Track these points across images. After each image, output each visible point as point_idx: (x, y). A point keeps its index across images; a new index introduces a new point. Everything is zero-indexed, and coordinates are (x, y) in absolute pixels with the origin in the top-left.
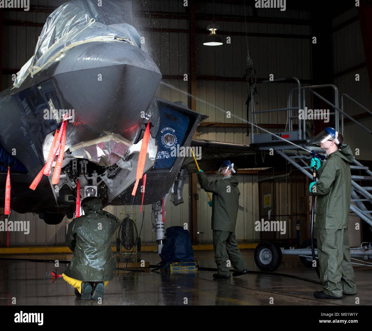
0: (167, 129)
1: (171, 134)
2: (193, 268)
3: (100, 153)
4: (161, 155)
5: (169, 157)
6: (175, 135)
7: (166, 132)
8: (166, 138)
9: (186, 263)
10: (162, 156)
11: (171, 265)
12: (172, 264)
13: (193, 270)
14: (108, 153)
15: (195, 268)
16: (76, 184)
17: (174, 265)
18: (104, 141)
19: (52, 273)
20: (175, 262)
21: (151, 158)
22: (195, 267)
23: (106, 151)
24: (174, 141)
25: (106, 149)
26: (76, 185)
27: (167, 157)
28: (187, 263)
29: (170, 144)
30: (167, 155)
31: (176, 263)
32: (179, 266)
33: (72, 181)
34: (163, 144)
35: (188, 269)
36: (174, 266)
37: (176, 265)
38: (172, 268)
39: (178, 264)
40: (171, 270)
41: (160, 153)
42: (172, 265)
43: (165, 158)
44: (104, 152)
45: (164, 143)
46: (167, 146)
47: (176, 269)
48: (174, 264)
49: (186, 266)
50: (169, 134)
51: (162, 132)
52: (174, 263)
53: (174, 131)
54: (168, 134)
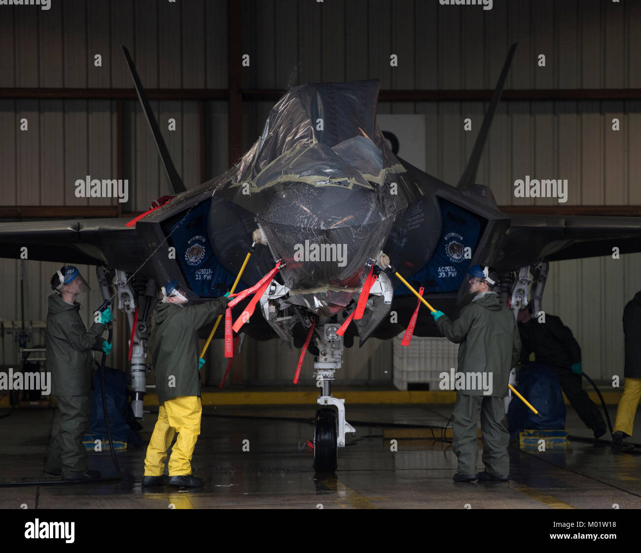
0: (453, 234)
1: (457, 242)
2: (561, 441)
3: (318, 303)
4: (445, 272)
5: (455, 274)
6: (463, 244)
7: (451, 239)
8: (452, 248)
9: (549, 431)
10: (447, 273)
11: (521, 434)
12: (523, 432)
13: (561, 445)
14: (326, 304)
15: (566, 440)
16: (312, 322)
17: (526, 434)
18: (321, 292)
19: (309, 443)
20: (530, 428)
21: (386, 302)
22: (565, 438)
23: (323, 301)
24: (462, 252)
25: (323, 300)
26: (311, 324)
27: (453, 276)
28: (552, 431)
29: (458, 256)
30: (453, 271)
31: (531, 432)
32: (536, 436)
33: (306, 319)
34: (448, 256)
35: (552, 442)
36: (526, 436)
37: (529, 435)
38: (522, 439)
39: (534, 432)
40: (521, 443)
41: (443, 269)
42: (524, 435)
43: (451, 275)
44: (322, 303)
45: (449, 254)
46: (453, 258)
47: (531, 442)
48: (526, 432)
49: (549, 436)
50: (456, 242)
51: (446, 239)
52: (527, 430)
53: (462, 238)
54: (453, 242)
